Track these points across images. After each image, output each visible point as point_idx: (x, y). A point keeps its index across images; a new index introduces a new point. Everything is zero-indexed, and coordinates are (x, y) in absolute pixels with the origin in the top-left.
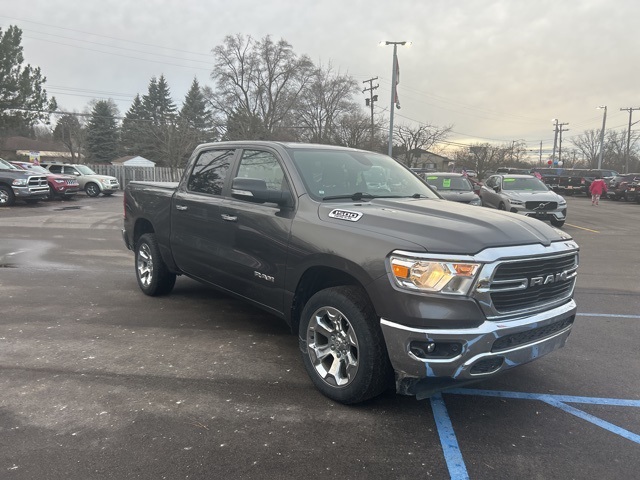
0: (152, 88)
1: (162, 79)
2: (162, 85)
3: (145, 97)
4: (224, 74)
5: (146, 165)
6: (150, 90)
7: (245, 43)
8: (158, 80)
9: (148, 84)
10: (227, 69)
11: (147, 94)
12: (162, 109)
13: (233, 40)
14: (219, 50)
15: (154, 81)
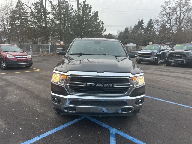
0: (139, 22)
1: (142, 19)
2: (142, 21)
3: (137, 25)
4: (163, 14)
5: (133, 45)
6: (138, 23)
7: (172, 3)
8: (141, 19)
9: (138, 21)
10: (165, 13)
11: (137, 24)
12: (141, 28)
13: (167, 2)
14: (163, 7)
15: (140, 20)
